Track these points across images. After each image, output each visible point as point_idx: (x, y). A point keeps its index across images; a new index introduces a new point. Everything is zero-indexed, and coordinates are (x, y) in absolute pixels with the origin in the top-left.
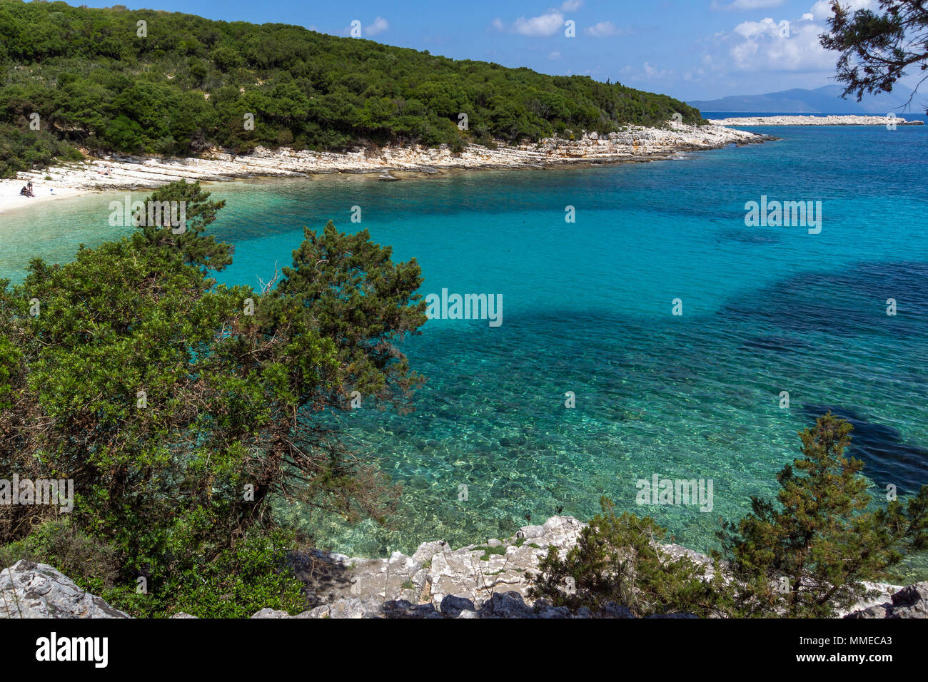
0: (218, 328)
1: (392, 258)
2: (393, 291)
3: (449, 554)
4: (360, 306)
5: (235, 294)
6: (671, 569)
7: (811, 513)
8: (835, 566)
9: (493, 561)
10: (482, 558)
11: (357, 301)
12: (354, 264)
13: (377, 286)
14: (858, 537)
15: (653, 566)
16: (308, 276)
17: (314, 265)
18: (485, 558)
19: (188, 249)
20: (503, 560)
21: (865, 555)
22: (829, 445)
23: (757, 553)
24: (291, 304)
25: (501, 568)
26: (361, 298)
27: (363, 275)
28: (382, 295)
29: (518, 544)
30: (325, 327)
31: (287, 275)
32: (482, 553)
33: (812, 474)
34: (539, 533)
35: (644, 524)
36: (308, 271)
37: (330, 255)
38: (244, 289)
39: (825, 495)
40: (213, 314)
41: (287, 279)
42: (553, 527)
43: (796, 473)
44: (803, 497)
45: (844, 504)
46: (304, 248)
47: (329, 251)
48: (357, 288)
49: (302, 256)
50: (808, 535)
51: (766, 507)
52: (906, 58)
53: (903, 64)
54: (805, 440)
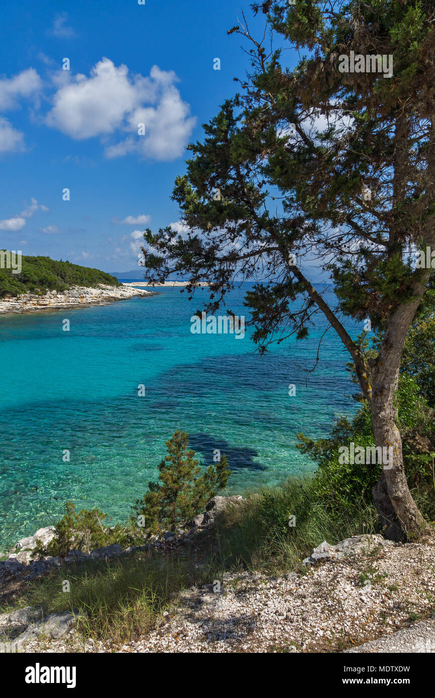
7: (175, 482)
8: (188, 506)
14: (197, 488)
15: (99, 536)
21: (200, 497)
22: (180, 446)
23: (152, 510)
29: (17, 552)
33: (174, 462)
39: (180, 471)
43: (168, 463)
44: (171, 475)
45: (188, 473)
50: (175, 495)
51: (156, 486)
52: (170, 271)
53: (169, 273)
54: (169, 446)
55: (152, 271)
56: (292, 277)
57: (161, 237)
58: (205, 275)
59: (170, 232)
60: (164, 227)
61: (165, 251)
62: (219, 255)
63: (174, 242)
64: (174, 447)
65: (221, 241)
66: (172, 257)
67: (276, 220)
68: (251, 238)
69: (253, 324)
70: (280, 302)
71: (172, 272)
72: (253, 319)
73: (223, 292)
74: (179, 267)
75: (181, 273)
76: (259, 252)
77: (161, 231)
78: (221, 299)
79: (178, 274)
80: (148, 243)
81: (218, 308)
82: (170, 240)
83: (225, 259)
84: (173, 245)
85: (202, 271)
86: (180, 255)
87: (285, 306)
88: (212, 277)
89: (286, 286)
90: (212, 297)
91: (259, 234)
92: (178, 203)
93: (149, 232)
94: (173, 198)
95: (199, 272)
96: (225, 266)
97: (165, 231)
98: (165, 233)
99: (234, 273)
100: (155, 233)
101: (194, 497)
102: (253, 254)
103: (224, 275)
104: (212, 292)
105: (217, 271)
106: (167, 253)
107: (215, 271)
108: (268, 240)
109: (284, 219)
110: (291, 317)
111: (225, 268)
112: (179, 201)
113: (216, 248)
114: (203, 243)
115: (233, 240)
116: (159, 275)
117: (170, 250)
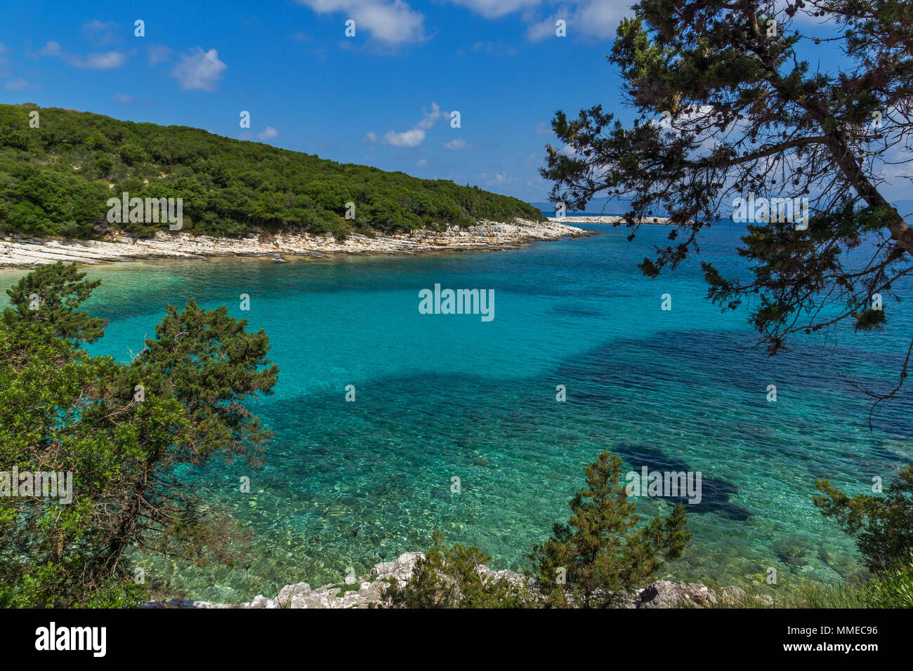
0: (77, 395)
1: (246, 330)
2: (243, 358)
3: (308, 594)
4: (212, 372)
5: (97, 364)
6: (492, 590)
7: (593, 533)
8: (612, 576)
9: (348, 598)
10: (337, 595)
11: (210, 367)
12: (211, 336)
13: (229, 354)
14: (630, 549)
15: (476, 588)
16: (168, 346)
17: (173, 337)
18: (341, 595)
19: (60, 324)
20: (357, 596)
21: (635, 565)
22: (607, 476)
24: (149, 372)
25: (355, 603)
26: (213, 364)
27: (218, 345)
28: (234, 362)
29: (372, 580)
30: (180, 390)
31: (150, 346)
32: (338, 590)
33: (596, 501)
34: (390, 569)
35: (469, 553)
36: (168, 342)
37: (189, 327)
38: (106, 359)
39: (603, 518)
40: (73, 382)
41: (150, 350)
42: (403, 562)
43: (584, 500)
44: (589, 521)
46: (166, 321)
47: (188, 324)
48: (212, 356)
49: (164, 329)
50: (594, 552)
51: (565, 530)
52: (596, 186)
53: (593, 191)
54: (589, 474)
55: (564, 187)
56: (854, 196)
57: (582, 126)
58: (663, 195)
59: (599, 116)
60: (588, 107)
61: (590, 151)
62: (692, 156)
63: (606, 133)
64: (597, 477)
65: (699, 130)
66: (600, 161)
67: (823, 81)
68: (763, 118)
69: (756, 291)
70: (820, 249)
71: (599, 189)
72: (756, 283)
73: (697, 226)
74: (613, 180)
75: (617, 192)
76: (778, 150)
77: (583, 114)
78: (690, 241)
79: (610, 193)
80: (559, 136)
81: (684, 257)
82: (598, 131)
83: (705, 163)
84: (605, 140)
85: (657, 187)
86: (616, 157)
87: (832, 257)
88: (676, 197)
89: (838, 216)
90: (673, 235)
91: (781, 110)
92: (620, 69)
93: (561, 116)
94: (612, 60)
95: (652, 190)
96: (703, 177)
97: (591, 114)
98: (590, 118)
99: (721, 191)
100: (572, 117)
101: (623, 563)
102: (765, 151)
103: (700, 194)
104: (674, 226)
105: (686, 187)
106: (592, 155)
107: (683, 187)
108: (802, 122)
109: (842, 77)
110: (842, 280)
111: (704, 181)
112: (623, 63)
113: (687, 143)
114: (662, 135)
115: (723, 127)
116: (575, 194)
117: (599, 150)
